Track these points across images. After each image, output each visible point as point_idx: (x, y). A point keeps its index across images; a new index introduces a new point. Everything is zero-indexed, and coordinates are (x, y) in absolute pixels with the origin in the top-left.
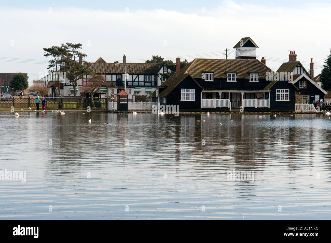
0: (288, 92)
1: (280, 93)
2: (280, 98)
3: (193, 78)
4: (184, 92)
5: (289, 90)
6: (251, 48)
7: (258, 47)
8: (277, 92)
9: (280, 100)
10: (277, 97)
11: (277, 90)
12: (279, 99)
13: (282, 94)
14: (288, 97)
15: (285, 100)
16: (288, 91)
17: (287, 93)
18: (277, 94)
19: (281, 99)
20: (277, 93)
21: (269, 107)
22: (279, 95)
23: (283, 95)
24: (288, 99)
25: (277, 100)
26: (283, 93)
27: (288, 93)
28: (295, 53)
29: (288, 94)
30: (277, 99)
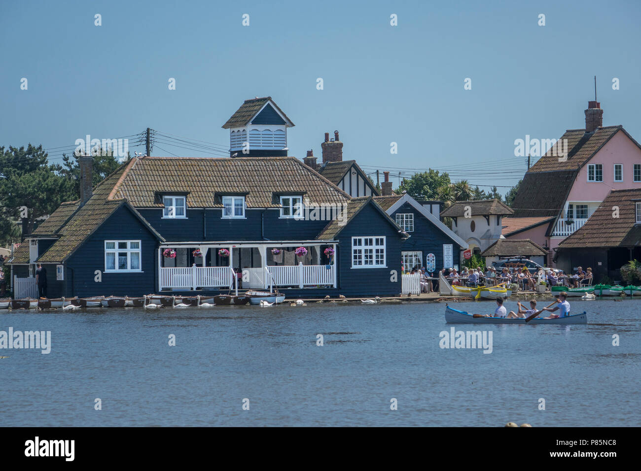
0: (382, 244)
1: (363, 247)
2: (363, 259)
3: (136, 212)
4: (112, 249)
5: (384, 238)
6: (274, 128)
7: (293, 125)
8: (355, 244)
9: (364, 266)
10: (355, 257)
11: (355, 240)
12: (360, 263)
13: (366, 251)
14: (382, 257)
15: (374, 266)
16: (382, 240)
17: (380, 247)
18: (355, 251)
19: (366, 262)
20: (354, 248)
21: (335, 286)
22: (360, 251)
23: (371, 251)
24: (382, 262)
25: (354, 267)
26: (369, 247)
27: (384, 247)
28: (337, 139)
29: (382, 251)
30: (355, 263)
